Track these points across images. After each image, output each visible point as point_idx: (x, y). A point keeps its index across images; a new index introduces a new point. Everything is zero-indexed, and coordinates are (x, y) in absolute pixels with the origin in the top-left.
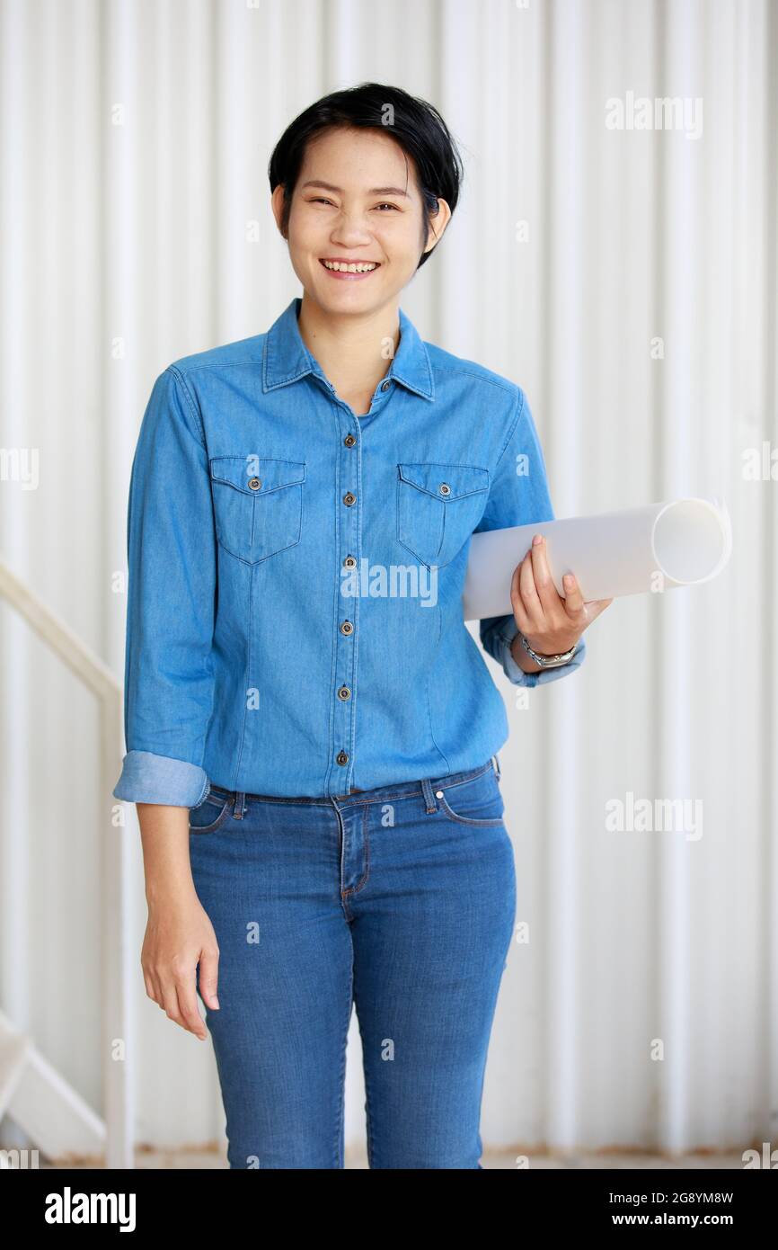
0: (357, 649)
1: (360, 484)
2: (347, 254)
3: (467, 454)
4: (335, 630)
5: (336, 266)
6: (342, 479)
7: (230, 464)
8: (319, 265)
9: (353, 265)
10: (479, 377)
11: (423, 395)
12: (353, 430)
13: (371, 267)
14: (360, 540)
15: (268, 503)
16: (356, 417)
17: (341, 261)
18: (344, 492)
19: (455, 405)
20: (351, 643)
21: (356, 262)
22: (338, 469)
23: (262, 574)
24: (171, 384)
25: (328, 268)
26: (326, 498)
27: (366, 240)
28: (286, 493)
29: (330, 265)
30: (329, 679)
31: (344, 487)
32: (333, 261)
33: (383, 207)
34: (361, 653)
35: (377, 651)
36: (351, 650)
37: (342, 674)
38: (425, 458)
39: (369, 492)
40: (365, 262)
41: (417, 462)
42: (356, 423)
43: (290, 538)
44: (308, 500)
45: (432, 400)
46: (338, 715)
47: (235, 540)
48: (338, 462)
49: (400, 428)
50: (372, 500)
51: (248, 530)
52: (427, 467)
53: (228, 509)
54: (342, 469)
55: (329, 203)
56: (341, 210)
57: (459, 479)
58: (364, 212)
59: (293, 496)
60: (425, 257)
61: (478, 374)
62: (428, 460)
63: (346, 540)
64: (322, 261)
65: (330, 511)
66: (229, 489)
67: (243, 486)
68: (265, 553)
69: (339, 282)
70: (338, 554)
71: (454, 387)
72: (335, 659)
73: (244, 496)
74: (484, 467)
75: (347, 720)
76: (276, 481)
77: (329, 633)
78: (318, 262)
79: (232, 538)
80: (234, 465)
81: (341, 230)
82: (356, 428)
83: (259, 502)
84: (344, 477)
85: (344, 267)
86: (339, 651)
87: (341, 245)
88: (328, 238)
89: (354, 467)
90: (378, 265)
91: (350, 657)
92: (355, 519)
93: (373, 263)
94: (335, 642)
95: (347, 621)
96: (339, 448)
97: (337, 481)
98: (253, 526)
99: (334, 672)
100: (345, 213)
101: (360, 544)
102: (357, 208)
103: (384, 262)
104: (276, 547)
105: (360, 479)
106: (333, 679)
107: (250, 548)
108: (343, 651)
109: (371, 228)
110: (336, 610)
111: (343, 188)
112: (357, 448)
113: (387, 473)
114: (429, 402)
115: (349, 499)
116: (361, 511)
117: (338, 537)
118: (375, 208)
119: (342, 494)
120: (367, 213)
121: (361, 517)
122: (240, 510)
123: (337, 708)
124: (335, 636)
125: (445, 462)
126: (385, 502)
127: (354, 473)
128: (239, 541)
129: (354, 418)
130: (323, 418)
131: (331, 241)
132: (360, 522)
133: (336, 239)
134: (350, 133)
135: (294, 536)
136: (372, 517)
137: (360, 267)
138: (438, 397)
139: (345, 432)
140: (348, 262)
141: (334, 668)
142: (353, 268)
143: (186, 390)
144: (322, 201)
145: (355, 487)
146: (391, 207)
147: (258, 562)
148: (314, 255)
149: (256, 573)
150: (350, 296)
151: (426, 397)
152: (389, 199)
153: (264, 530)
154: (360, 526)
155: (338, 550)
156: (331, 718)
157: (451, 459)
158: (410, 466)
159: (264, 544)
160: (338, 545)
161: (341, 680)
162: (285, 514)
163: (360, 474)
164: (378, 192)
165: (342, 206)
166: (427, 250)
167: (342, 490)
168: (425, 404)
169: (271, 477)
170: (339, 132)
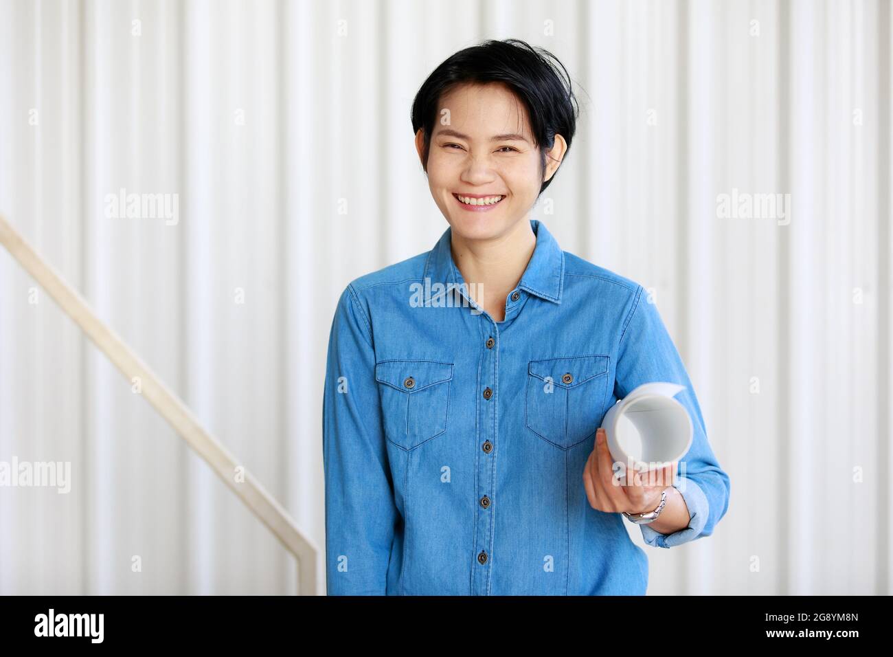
0: (494, 520)
1: (497, 380)
2: (475, 191)
3: (588, 347)
4: (476, 503)
5: (467, 200)
6: (483, 377)
7: (390, 367)
8: (453, 198)
9: (482, 199)
10: (603, 279)
11: (550, 299)
12: (493, 334)
13: (497, 199)
14: (497, 428)
15: (420, 399)
16: (495, 323)
17: (471, 196)
18: (484, 387)
19: (581, 305)
20: (489, 515)
21: (484, 197)
22: (480, 368)
23: (416, 460)
24: (348, 302)
25: (461, 202)
26: (469, 393)
27: (490, 178)
28: (435, 389)
29: (462, 199)
30: (472, 545)
31: (484, 384)
32: (464, 196)
33: (505, 149)
34: (497, 523)
35: (510, 521)
36: (488, 521)
37: (481, 542)
38: (553, 354)
39: (505, 385)
40: (490, 196)
41: (547, 358)
42: (495, 328)
43: (437, 427)
44: (453, 393)
45: (559, 302)
46: (478, 576)
47: (394, 429)
48: (481, 361)
49: (535, 328)
50: (506, 393)
51: (404, 421)
52: (553, 362)
53: (389, 404)
54: (483, 367)
55: (459, 147)
56: (469, 152)
57: (581, 367)
58: (489, 154)
59: (441, 392)
60: (545, 185)
61: (601, 276)
62: (556, 355)
63: (484, 427)
64: (456, 196)
65: (472, 405)
66: (389, 389)
67: (400, 385)
68: (418, 441)
69: (470, 214)
70: (478, 439)
71: (580, 288)
72: (476, 528)
73: (401, 393)
74: (606, 354)
75: (484, 580)
76: (427, 380)
77: (472, 506)
78: (452, 196)
79: (393, 430)
80: (393, 367)
81: (469, 171)
82: (495, 332)
83: (412, 398)
84: (485, 374)
85: (473, 201)
86: (480, 522)
87: (469, 183)
88: (458, 176)
89: (492, 365)
90: (503, 197)
91: (488, 527)
92: (492, 410)
93: (498, 195)
94: (476, 514)
95: (485, 496)
96: (482, 350)
97: (479, 379)
98: (408, 418)
99: (475, 540)
100: (472, 157)
101: (497, 431)
102: (483, 150)
103: (508, 194)
104: (426, 435)
105: (497, 376)
106: (475, 546)
107: (405, 436)
108: (483, 521)
109: (495, 167)
110: (476, 487)
111: (470, 135)
112: (495, 350)
113: (521, 369)
114: (557, 305)
115: (488, 394)
116: (497, 403)
117: (478, 426)
118: (498, 151)
119: (483, 390)
120: (492, 155)
121: (497, 408)
122: (398, 405)
123: (477, 570)
124: (476, 509)
125: (571, 355)
126: (516, 393)
127: (492, 371)
128: (397, 431)
129: (494, 324)
130: (469, 325)
131: (461, 179)
132: (496, 412)
133: (465, 178)
134: (476, 88)
135: (442, 427)
136: (505, 407)
137: (487, 201)
138: (564, 299)
139: (487, 336)
140: (477, 197)
141: (475, 536)
142: (481, 202)
143: (360, 307)
144: (453, 146)
145: (492, 383)
146: (512, 149)
147: (413, 449)
148: (448, 190)
149: (411, 457)
150: (481, 224)
151: (553, 301)
152: (509, 143)
153: (417, 422)
154: (497, 416)
155: (478, 436)
156: (472, 579)
157: (576, 352)
158: (540, 362)
159: (417, 432)
160: (478, 432)
161: (481, 546)
162: (433, 407)
163: (497, 371)
164: (499, 138)
165: (470, 150)
166: (547, 179)
167: (482, 386)
168: (554, 306)
169: (423, 377)
170: (466, 87)
